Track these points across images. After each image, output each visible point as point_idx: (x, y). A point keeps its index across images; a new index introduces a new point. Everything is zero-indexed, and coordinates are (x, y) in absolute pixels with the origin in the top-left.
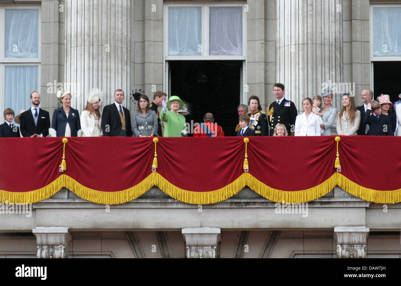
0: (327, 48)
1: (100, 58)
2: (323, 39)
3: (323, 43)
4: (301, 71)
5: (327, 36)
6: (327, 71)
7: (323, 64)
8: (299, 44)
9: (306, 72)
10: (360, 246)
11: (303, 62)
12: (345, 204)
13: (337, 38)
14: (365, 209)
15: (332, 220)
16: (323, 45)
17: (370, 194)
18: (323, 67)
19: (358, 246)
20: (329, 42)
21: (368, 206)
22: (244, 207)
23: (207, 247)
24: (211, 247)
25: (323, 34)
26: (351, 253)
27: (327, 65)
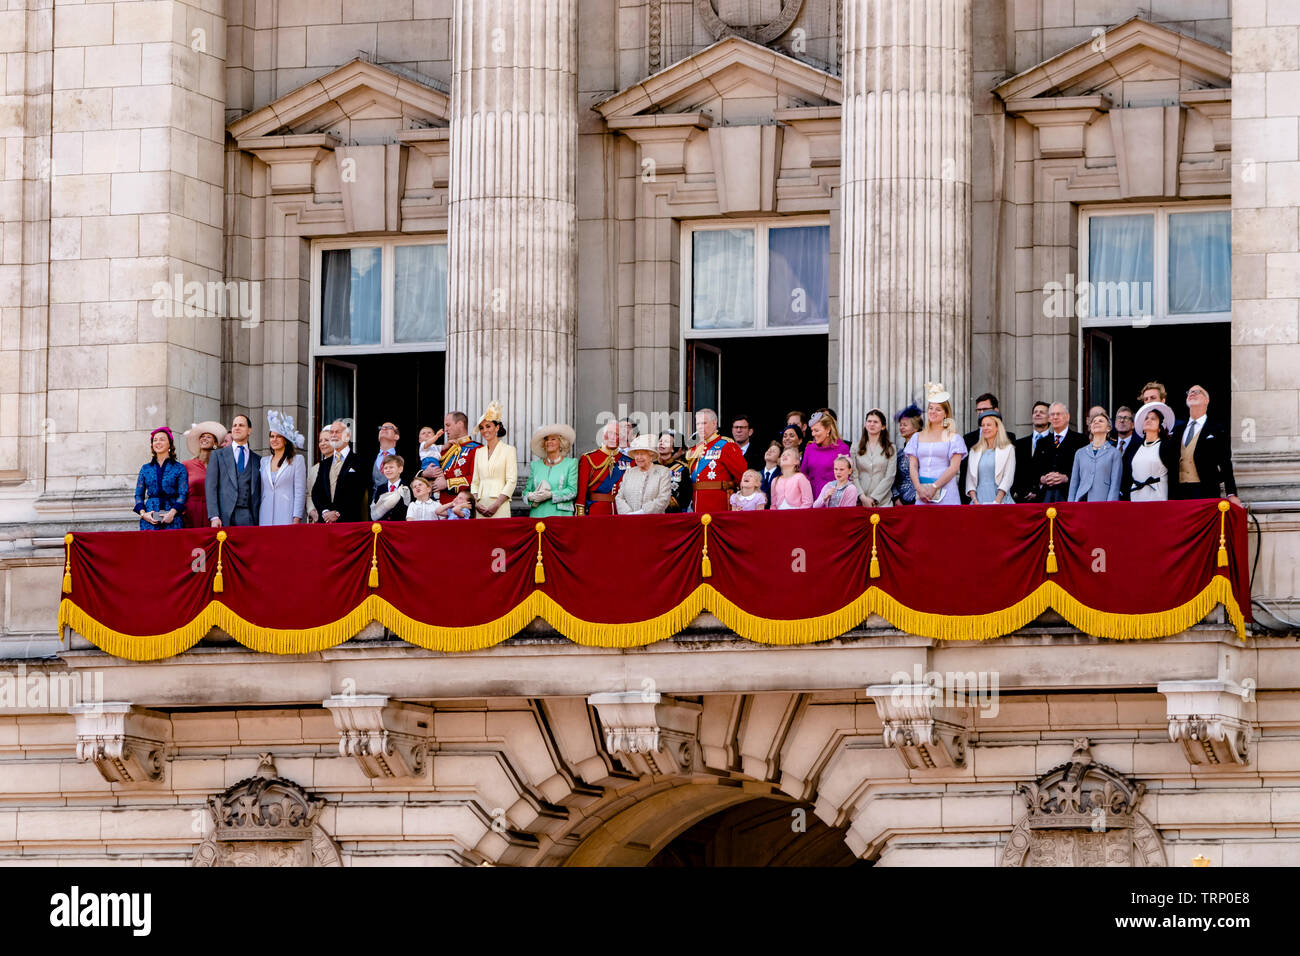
0: (919, 319)
1: (495, 354)
2: (910, 302)
3: (910, 309)
4: (867, 368)
5: (919, 296)
6: (919, 365)
7: (910, 352)
8: (864, 314)
9: (876, 369)
10: (923, 722)
11: (872, 350)
12: (886, 641)
13: (943, 298)
14: (926, 650)
15: (864, 673)
16: (910, 315)
17: (930, 624)
18: (910, 358)
19: (918, 722)
20: (925, 307)
21: (929, 644)
22: (702, 650)
23: (641, 730)
24: (649, 730)
25: (910, 292)
26: (908, 737)
27: (919, 353)
